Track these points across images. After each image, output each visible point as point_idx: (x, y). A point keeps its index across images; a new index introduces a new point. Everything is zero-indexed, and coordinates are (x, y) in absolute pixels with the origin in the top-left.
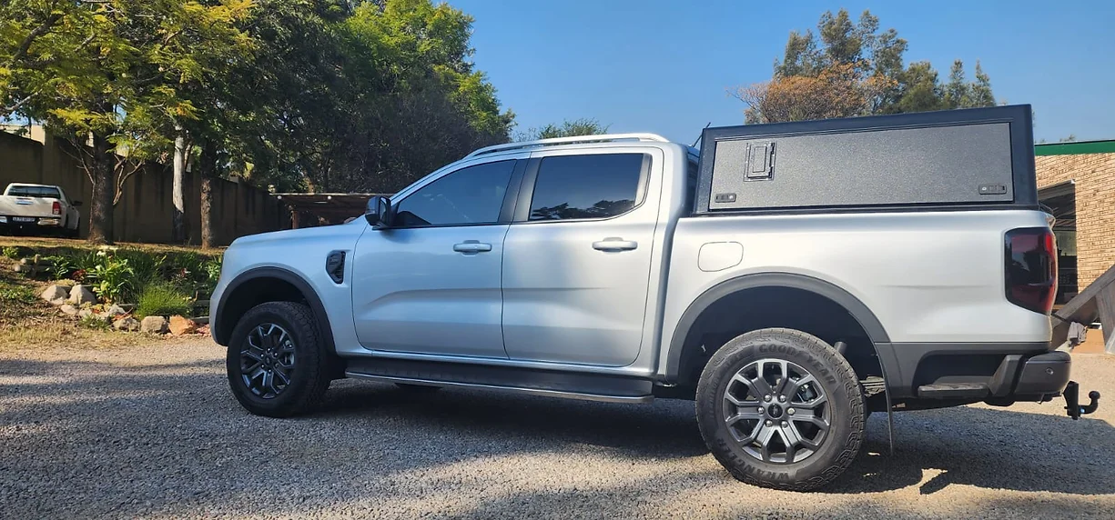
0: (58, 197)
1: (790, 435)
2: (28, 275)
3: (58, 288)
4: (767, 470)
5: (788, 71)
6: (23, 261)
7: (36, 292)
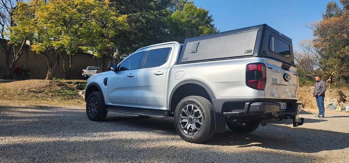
0: (98, 70)
1: (194, 127)
2: (77, 89)
3: (82, 92)
4: (188, 136)
5: (326, 17)
6: (76, 85)
7: (78, 93)
